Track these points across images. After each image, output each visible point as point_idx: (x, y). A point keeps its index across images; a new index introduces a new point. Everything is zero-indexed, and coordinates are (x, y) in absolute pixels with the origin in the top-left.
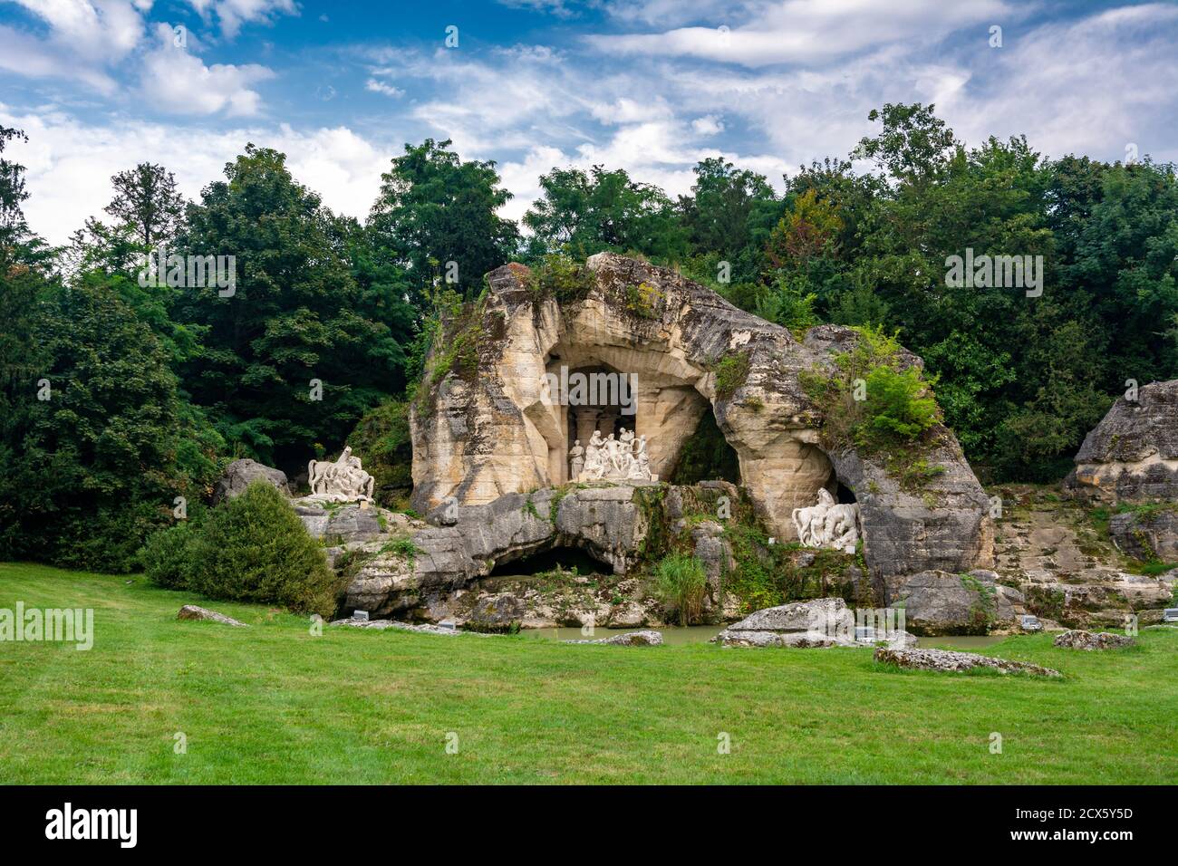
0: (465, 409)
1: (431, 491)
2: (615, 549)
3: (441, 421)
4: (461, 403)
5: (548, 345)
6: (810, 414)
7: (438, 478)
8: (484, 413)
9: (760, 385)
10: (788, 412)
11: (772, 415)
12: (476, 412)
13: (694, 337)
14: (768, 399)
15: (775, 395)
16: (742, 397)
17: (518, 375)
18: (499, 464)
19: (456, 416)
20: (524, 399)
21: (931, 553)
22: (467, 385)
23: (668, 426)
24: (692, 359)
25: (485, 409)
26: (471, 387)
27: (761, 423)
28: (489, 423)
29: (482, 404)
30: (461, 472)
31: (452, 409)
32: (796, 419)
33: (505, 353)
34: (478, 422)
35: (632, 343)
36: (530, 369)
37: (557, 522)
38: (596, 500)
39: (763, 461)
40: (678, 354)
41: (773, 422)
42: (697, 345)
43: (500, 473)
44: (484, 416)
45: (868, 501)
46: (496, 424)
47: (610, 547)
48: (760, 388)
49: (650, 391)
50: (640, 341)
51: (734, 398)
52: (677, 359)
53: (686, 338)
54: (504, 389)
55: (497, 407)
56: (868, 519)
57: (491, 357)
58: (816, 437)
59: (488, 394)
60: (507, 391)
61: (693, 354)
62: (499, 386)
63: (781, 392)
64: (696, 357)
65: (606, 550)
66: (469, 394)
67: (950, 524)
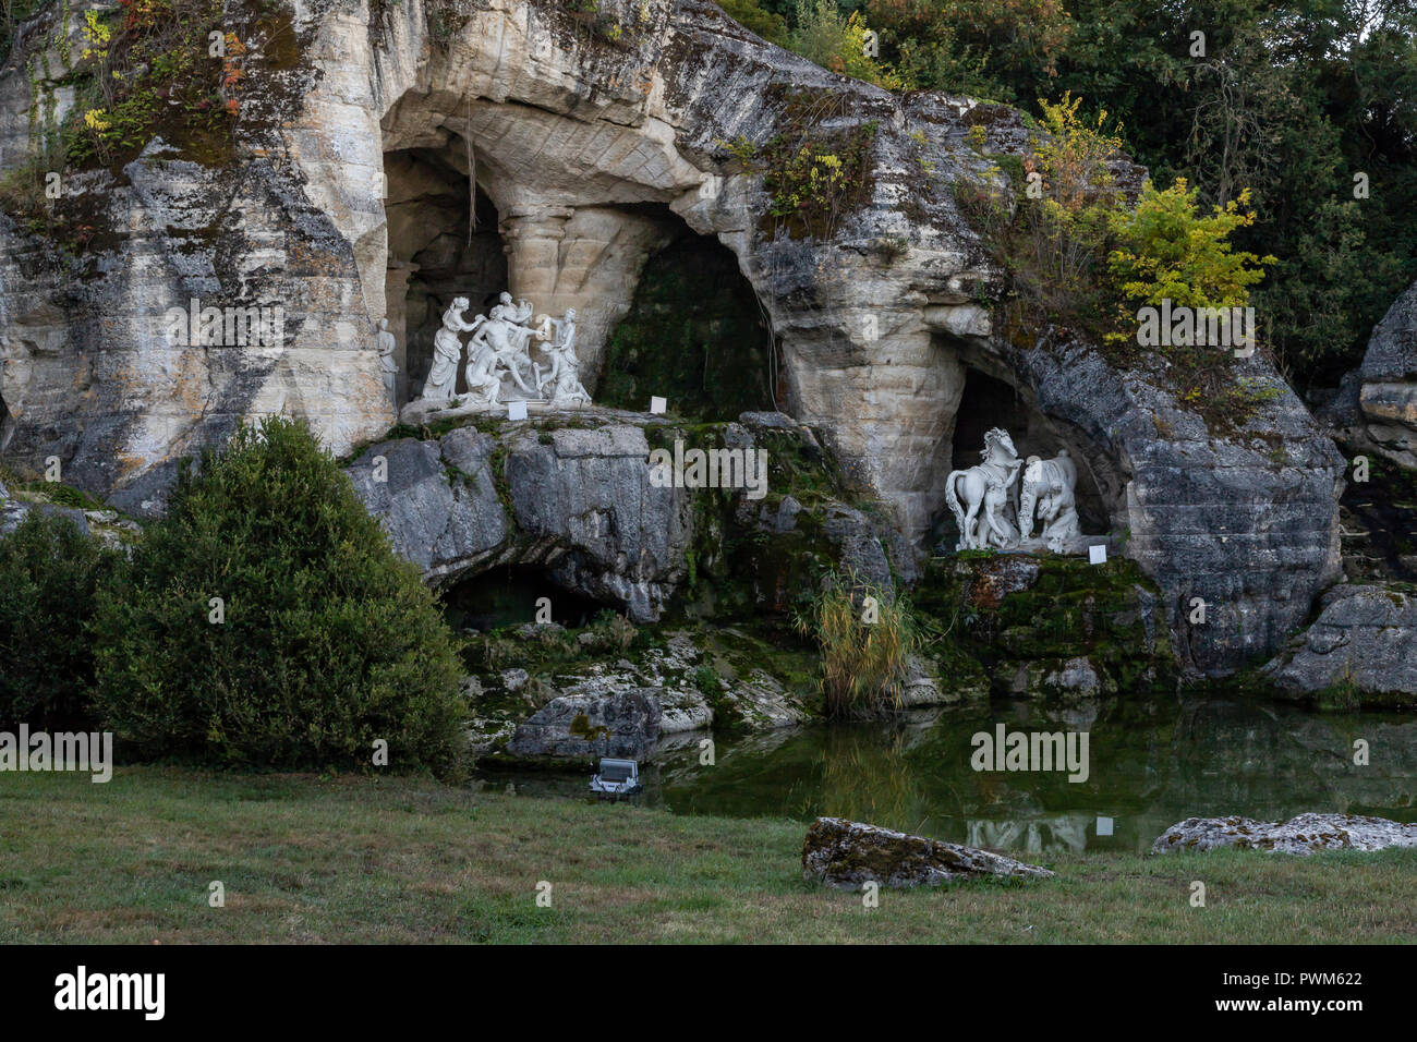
0: (209, 234)
1: (120, 435)
2: (631, 566)
3: (141, 263)
4: (198, 219)
5: (394, 92)
6: (983, 273)
7: (137, 403)
8: (261, 244)
9: (899, 208)
10: (945, 269)
11: (917, 274)
12: (241, 244)
13: (694, 97)
14: (916, 240)
15: (926, 232)
16: (865, 234)
17: (335, 157)
18: (307, 371)
19: (188, 250)
20: (356, 215)
21: (1279, 555)
22: (209, 175)
23: (590, 292)
24: (692, 144)
25: (266, 235)
26: (220, 180)
27: (887, 289)
28: (278, 270)
29: (255, 221)
30: (206, 389)
31: (173, 232)
32: (955, 284)
33: (309, 99)
34: (246, 267)
35: (573, 100)
36: (361, 145)
37: (519, 505)
38: (590, 455)
39: (864, 371)
40: (662, 133)
41: (913, 288)
42: (703, 113)
43: (307, 392)
44: (265, 253)
45: (1154, 453)
46: (300, 274)
47: (621, 561)
48: (899, 215)
49: (553, 212)
50: (593, 95)
51: (842, 233)
52: (656, 144)
53: (676, 96)
54: (308, 189)
55: (300, 232)
56: (1157, 490)
57: (269, 110)
58: (987, 323)
59: (273, 200)
60: (316, 194)
61: (697, 135)
62: (296, 183)
63: (935, 226)
64: (707, 141)
65: (611, 568)
66: (213, 198)
67: (1304, 500)
